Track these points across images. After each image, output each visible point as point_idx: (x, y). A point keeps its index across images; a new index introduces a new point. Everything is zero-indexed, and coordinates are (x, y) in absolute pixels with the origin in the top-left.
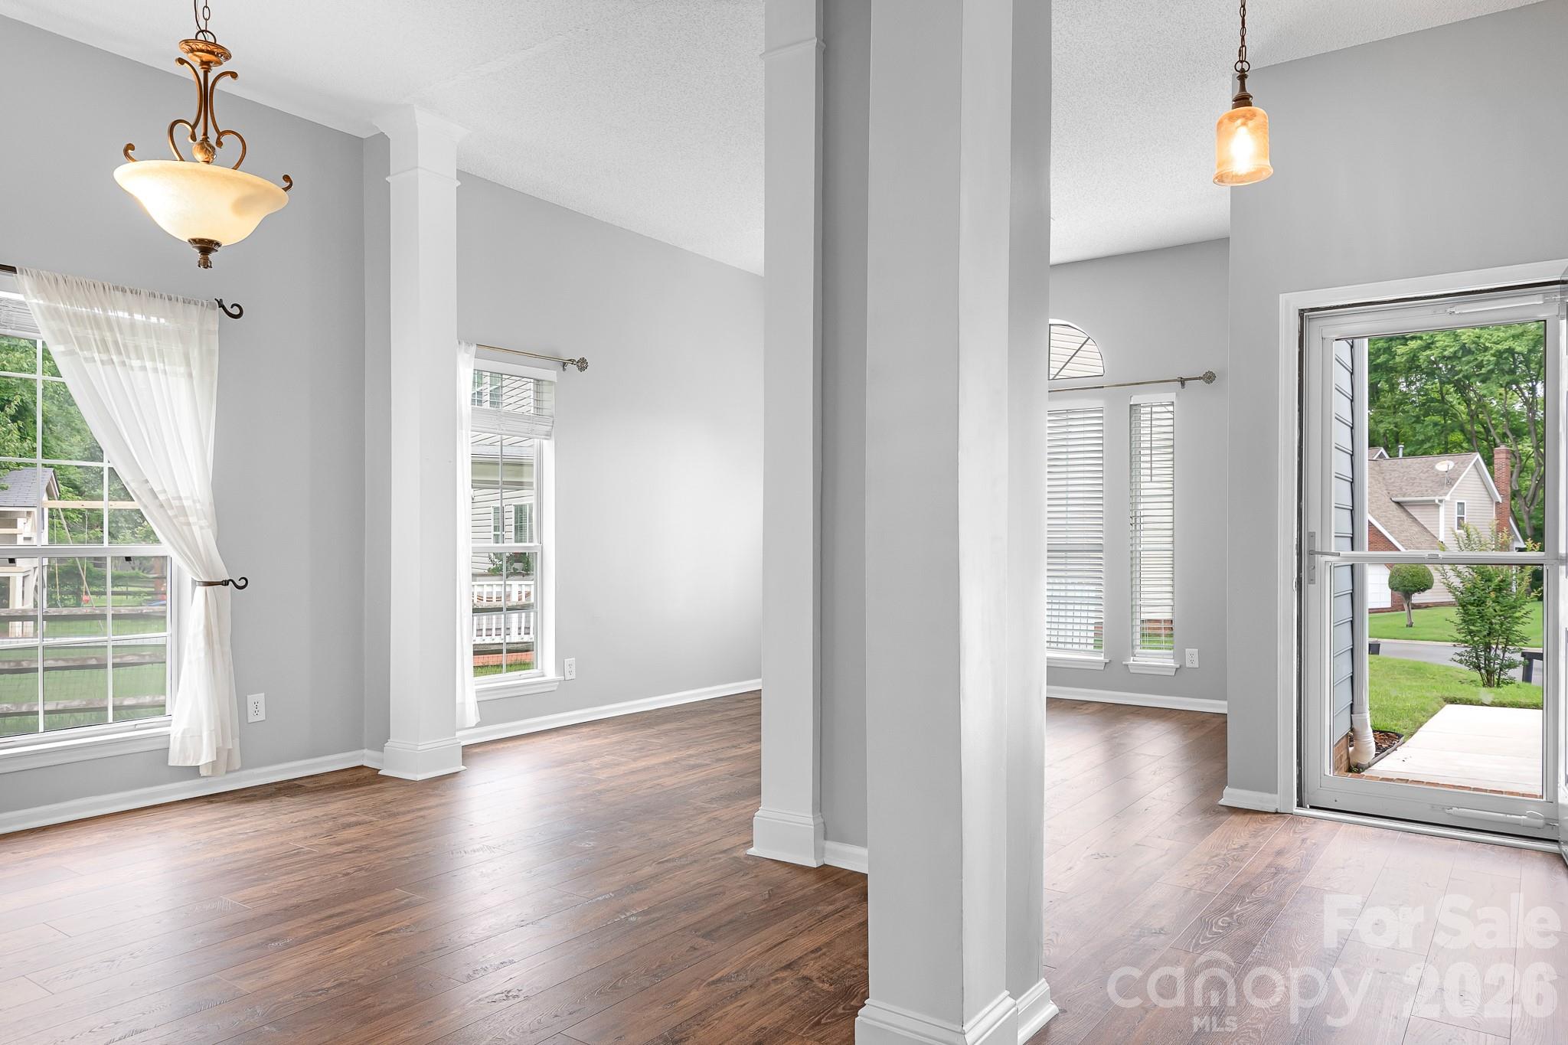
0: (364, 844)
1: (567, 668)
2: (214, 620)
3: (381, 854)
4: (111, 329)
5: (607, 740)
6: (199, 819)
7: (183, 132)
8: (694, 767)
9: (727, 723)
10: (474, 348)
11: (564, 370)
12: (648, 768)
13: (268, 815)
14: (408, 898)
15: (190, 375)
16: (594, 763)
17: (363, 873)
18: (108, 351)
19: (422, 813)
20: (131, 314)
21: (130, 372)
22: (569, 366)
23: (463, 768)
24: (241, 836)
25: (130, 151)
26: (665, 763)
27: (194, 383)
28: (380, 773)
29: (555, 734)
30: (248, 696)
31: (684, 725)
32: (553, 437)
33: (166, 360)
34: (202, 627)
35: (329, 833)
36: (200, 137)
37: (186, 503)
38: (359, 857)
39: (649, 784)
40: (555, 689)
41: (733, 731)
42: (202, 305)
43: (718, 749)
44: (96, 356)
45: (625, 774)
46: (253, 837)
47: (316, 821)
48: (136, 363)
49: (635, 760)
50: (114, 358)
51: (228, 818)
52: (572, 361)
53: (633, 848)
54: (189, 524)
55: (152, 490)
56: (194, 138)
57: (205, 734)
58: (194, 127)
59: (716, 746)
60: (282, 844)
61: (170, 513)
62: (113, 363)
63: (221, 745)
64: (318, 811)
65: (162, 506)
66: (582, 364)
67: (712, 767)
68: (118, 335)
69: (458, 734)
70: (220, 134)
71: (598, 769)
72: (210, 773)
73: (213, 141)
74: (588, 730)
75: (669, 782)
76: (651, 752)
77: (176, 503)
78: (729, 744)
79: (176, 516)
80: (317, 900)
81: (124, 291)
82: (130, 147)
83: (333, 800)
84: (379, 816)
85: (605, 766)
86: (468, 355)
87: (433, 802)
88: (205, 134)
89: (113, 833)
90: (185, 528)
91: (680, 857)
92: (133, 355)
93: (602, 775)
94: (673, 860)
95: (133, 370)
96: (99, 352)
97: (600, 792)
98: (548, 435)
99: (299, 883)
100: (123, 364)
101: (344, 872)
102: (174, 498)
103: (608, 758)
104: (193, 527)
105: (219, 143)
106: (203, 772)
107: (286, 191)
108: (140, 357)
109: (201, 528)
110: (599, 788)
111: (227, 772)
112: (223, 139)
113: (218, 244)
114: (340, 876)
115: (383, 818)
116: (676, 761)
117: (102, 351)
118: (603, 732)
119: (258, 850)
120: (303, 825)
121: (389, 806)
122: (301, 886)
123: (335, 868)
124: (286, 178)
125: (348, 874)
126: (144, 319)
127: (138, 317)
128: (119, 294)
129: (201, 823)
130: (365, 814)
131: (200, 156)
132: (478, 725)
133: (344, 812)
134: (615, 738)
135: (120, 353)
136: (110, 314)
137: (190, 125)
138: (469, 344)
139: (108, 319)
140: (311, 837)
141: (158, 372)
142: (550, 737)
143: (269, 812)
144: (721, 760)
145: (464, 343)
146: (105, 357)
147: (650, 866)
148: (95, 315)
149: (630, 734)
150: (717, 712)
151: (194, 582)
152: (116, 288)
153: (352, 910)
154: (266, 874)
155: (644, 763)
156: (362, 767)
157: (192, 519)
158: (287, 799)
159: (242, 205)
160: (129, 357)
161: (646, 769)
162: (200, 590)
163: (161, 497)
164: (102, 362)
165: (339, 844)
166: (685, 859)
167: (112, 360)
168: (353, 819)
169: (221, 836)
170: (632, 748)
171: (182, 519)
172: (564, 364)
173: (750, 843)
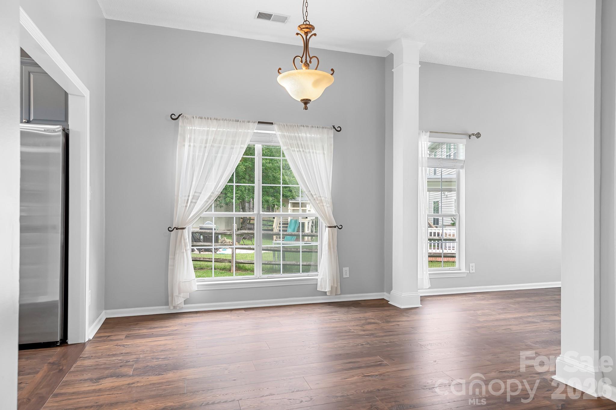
0: (373, 332)
1: (471, 268)
2: (331, 240)
3: (377, 339)
4: (300, 140)
5: (488, 302)
6: (324, 311)
7: (298, 59)
8: (529, 323)
9: (553, 302)
10: (428, 133)
11: (470, 138)
12: (505, 319)
13: (345, 314)
14: (381, 361)
15: (324, 153)
16: (479, 312)
17: (368, 346)
18: (299, 147)
19: (398, 323)
20: (306, 134)
21: (305, 154)
22: (472, 137)
23: (421, 306)
24: (333, 321)
25: (280, 71)
26: (515, 318)
27: (325, 156)
28: (389, 303)
29: (464, 296)
30: (343, 268)
31: (529, 300)
32: (464, 168)
33: (316, 149)
34: (327, 242)
35: (364, 325)
36: (304, 61)
37: (323, 198)
38: (369, 338)
39: (504, 328)
40: (465, 276)
41: (556, 306)
42: (328, 128)
43: (545, 315)
44: (296, 149)
45: (493, 321)
46: (337, 322)
47: (359, 319)
48: (307, 151)
49: (499, 314)
50: (301, 150)
51: (332, 312)
52: (473, 134)
53: (488, 361)
54: (323, 206)
55: (311, 194)
56: (302, 62)
57: (328, 280)
58: (302, 58)
59: (544, 313)
60: (345, 326)
61: (317, 202)
62: (300, 151)
63: (333, 285)
64: (361, 315)
65: (315, 199)
66: (478, 135)
67: (541, 324)
68: (302, 142)
69: (419, 291)
70: (311, 58)
71: (480, 315)
72: (330, 295)
73: (308, 62)
74: (480, 296)
75: (515, 328)
76: (508, 311)
77: (319, 198)
78: (552, 313)
79: (319, 203)
80: (349, 354)
81: (304, 126)
82: (280, 69)
83: (368, 311)
84: (382, 321)
85: (484, 315)
86: (426, 136)
87: (405, 319)
88: (306, 59)
89: (298, 312)
90: (322, 207)
91: (512, 371)
92: (306, 148)
93: (481, 319)
94: (508, 372)
95: (306, 153)
96: (296, 148)
97: (479, 328)
98: (462, 167)
99: (345, 345)
100: (303, 151)
101: (362, 343)
102: (319, 197)
103: (487, 311)
104: (325, 207)
105: (310, 62)
106: (328, 294)
107: (332, 75)
108: (308, 148)
109: (327, 207)
110: (478, 325)
111: (336, 295)
112: (312, 60)
113: (310, 100)
114: (360, 345)
115: (383, 322)
116: (521, 318)
117: (297, 147)
118: (487, 298)
119: (336, 327)
120: (355, 320)
121: (387, 317)
122: (345, 346)
123: (360, 341)
124: (332, 70)
125: (363, 345)
126: (310, 135)
127: (308, 135)
128: (302, 127)
129: (323, 313)
130: (378, 320)
131: (304, 68)
132: (429, 288)
133: (371, 317)
134: (492, 302)
135: (302, 148)
136: (300, 135)
137: (300, 57)
138: (426, 132)
139: (299, 136)
140: (356, 325)
141: (314, 153)
142: (462, 297)
143: (346, 312)
144: (546, 321)
145: (424, 132)
146: (298, 149)
147: (495, 372)
148: (295, 136)
149: (500, 301)
150: (548, 295)
151: (326, 226)
152: (301, 126)
153: (359, 362)
154: (335, 338)
155: (503, 317)
156: (383, 299)
157: (324, 204)
158: (354, 308)
159: (316, 83)
160: (305, 149)
161: (504, 319)
162: (327, 229)
163: (315, 197)
164: (297, 151)
165: (364, 331)
166: (514, 373)
167: (300, 150)
168: (373, 321)
169: (328, 319)
170: (499, 308)
171: (321, 204)
172: (470, 136)
173: (554, 373)
